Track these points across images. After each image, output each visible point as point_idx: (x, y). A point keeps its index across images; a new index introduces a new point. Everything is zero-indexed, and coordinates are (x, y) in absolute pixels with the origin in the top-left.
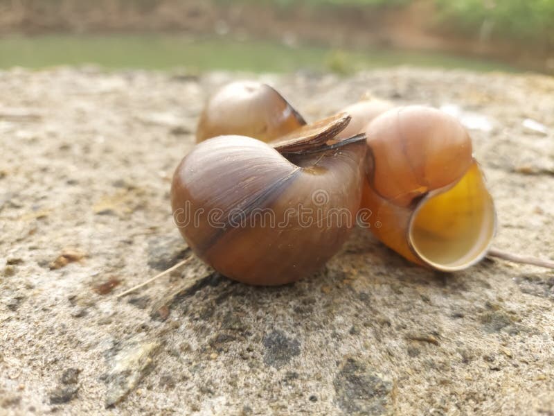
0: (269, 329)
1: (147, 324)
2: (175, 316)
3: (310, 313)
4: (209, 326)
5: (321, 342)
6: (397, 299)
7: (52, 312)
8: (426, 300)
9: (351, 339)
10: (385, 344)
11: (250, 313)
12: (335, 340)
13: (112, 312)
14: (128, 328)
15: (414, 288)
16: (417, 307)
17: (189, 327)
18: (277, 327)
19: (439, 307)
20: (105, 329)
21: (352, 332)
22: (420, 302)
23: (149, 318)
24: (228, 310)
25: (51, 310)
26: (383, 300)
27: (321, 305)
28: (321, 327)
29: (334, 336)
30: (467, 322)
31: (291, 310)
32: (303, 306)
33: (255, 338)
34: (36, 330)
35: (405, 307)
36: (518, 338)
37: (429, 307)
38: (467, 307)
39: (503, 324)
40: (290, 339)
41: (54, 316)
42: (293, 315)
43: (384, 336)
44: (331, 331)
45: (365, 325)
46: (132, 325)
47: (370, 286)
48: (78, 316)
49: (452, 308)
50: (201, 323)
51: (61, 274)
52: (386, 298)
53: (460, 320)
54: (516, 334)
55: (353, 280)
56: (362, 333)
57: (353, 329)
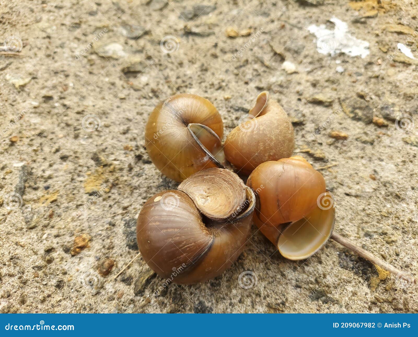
0: (197, 300)
1: (134, 298)
2: (147, 293)
3: (218, 287)
4: (166, 301)
5: (224, 309)
6: (267, 274)
7: (81, 293)
8: (283, 275)
9: (239, 307)
10: (256, 309)
11: (187, 290)
12: (231, 307)
13: (113, 291)
14: (124, 302)
15: (278, 264)
16: (277, 280)
17: (156, 302)
18: (201, 299)
19: (289, 280)
20: (112, 304)
21: (240, 301)
22: (279, 276)
23: (134, 294)
24: (175, 288)
25: (80, 291)
26: (259, 276)
27: (225, 279)
28: (224, 298)
29: (231, 304)
30: (303, 292)
31: (209, 285)
32: (215, 281)
33: (190, 308)
34: (76, 307)
35: (271, 280)
36: (327, 306)
37: (284, 279)
38: (305, 280)
39: (321, 296)
40: (208, 307)
41: (84, 295)
42: (210, 289)
43: (256, 305)
44: (229, 301)
45: (247, 296)
46: (126, 300)
47: (254, 264)
48: (96, 294)
49: (297, 281)
50: (161, 298)
51: (78, 259)
52: (261, 274)
53: (299, 290)
54: (326, 303)
55: (244, 260)
56: (245, 303)
57: (241, 299)
